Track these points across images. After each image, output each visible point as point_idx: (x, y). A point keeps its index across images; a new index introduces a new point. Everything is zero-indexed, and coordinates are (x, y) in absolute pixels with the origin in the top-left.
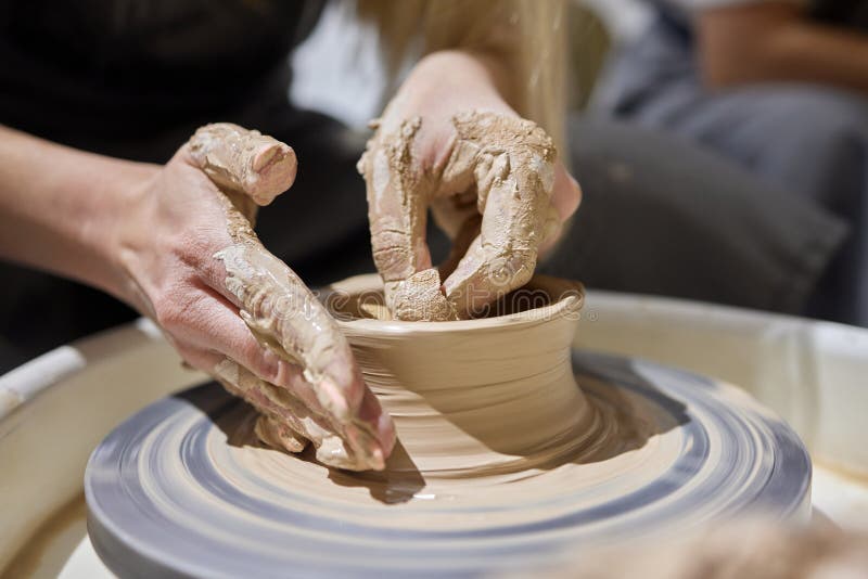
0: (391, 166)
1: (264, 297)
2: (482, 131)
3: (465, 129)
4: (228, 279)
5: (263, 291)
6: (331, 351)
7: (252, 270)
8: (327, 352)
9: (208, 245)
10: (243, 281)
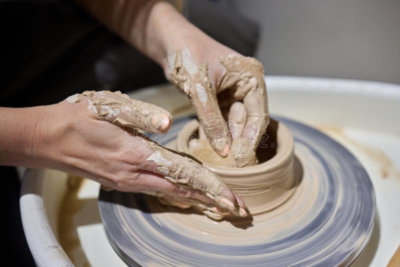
0: (207, 91)
1: (181, 172)
2: (238, 67)
3: (231, 68)
4: (158, 168)
5: (180, 169)
6: (221, 187)
7: (170, 162)
8: (220, 188)
9: (142, 156)
10: (168, 167)
